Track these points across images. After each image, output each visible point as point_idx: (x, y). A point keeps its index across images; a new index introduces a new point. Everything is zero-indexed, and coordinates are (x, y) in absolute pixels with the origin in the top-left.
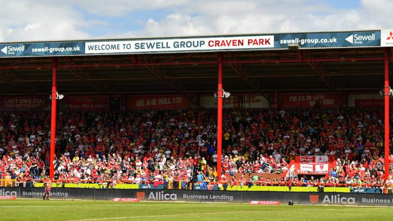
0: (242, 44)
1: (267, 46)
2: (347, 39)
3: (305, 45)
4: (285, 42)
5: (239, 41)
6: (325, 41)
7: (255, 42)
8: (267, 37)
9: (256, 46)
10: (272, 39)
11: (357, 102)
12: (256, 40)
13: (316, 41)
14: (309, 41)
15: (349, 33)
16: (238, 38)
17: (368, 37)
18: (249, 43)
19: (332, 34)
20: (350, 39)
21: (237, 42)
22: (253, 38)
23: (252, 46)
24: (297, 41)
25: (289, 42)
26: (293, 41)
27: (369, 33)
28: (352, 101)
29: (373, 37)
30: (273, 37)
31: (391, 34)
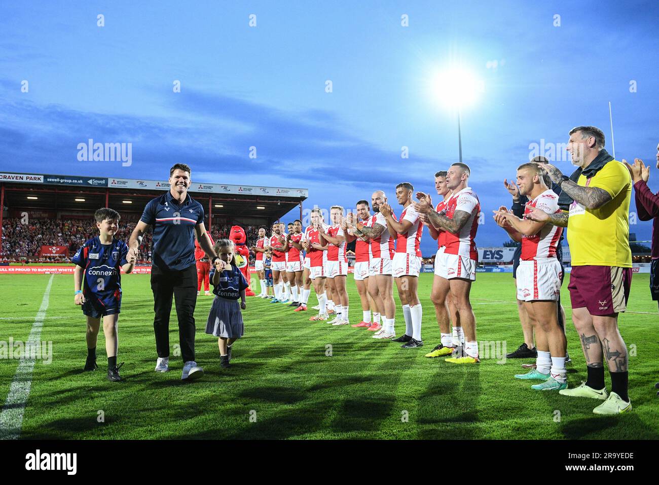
2: (89, 182)
3: (63, 183)
4: (50, 180)
6: (76, 181)
11: (61, 215)
13: (70, 181)
14: (66, 181)
15: (90, 179)
17: (101, 181)
19: (79, 178)
20: (90, 182)
24: (58, 180)
25: (53, 180)
26: (56, 180)
27: (102, 179)
28: (59, 215)
29: (104, 182)
30: (43, 176)
31: (114, 181)
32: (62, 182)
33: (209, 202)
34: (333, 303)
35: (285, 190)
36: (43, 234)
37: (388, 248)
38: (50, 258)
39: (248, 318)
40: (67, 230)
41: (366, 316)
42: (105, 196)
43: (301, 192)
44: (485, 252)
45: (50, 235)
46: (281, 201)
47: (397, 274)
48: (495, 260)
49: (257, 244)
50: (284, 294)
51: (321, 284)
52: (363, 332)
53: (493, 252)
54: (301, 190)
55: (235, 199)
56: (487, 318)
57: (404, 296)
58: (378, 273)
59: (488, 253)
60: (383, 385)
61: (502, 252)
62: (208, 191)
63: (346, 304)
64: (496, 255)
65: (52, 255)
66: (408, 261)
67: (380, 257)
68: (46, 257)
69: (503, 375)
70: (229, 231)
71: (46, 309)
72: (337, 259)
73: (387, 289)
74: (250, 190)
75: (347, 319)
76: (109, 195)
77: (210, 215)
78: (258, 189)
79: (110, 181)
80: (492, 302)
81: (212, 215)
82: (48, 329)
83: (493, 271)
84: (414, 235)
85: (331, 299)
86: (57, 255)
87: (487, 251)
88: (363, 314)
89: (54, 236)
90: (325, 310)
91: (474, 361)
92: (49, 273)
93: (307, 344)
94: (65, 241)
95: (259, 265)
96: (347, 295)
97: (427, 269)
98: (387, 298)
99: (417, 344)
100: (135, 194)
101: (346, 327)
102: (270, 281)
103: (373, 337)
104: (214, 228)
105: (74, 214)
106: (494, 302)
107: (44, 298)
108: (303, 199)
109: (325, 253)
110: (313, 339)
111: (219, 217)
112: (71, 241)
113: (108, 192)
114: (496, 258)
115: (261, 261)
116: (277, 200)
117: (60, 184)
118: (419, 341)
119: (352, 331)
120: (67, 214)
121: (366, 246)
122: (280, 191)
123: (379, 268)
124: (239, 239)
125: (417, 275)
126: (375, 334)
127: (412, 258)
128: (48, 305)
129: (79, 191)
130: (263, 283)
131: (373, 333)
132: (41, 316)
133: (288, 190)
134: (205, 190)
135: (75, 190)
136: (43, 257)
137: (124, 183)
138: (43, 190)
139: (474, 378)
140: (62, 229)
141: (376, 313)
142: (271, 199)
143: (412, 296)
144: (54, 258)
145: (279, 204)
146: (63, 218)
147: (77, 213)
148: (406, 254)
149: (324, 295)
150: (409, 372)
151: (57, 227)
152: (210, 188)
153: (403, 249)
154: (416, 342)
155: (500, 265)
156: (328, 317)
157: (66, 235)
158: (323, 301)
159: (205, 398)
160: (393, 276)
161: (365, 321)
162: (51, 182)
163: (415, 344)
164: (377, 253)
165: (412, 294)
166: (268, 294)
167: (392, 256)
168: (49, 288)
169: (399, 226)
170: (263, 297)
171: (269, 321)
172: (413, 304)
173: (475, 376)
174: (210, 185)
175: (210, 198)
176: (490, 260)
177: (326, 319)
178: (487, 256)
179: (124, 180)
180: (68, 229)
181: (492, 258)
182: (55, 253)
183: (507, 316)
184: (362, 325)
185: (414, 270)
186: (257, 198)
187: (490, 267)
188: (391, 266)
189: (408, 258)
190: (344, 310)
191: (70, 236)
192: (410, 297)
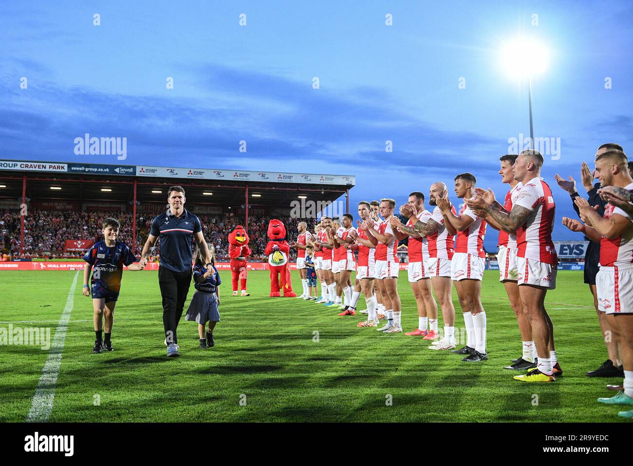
0: (45, 168)
1: (62, 170)
2: (115, 170)
3: (89, 171)
4: (75, 169)
5: (43, 166)
6: (102, 170)
7: (54, 167)
8: (63, 165)
9: (54, 170)
10: (66, 166)
11: (87, 207)
12: (55, 166)
13: (96, 170)
14: (91, 169)
15: (116, 167)
16: (42, 164)
17: (128, 170)
18: (50, 167)
19: (105, 167)
20: (117, 170)
21: (41, 166)
22: (53, 165)
23: (51, 170)
24: (83, 168)
25: (78, 169)
26: (80, 169)
27: (129, 167)
28: (84, 207)
29: (131, 170)
30: (67, 165)
31: (142, 169)
32: (87, 170)
33: (245, 191)
34: (384, 308)
35: (329, 177)
36: (67, 227)
37: (446, 247)
38: (74, 252)
39: (289, 323)
40: (92, 223)
41: (422, 323)
42: (133, 185)
43: (347, 179)
44: (562, 247)
45: (75, 229)
46: (324, 189)
47: (456, 277)
48: (574, 256)
49: (298, 239)
50: (328, 296)
51: (368, 286)
52: (419, 342)
53: (572, 246)
54: (346, 177)
55: (274, 188)
56: (565, 326)
57: (465, 302)
58: (435, 275)
59: (565, 248)
60: (441, 407)
61: (582, 246)
62: (244, 179)
63: (397, 309)
64: (575, 251)
65: (77, 249)
66: (469, 262)
67: (436, 256)
68: (71, 252)
69: (583, 398)
70: (267, 223)
71: (70, 312)
72: (385, 259)
73: (446, 294)
74: (290, 177)
75: (400, 325)
76: (137, 184)
77: (247, 205)
78: (299, 177)
79: (138, 169)
80: (570, 307)
81: (249, 206)
82: (73, 334)
83: (572, 268)
84: (476, 232)
85: (382, 303)
86: (83, 250)
87: (565, 246)
88: (418, 321)
89: (79, 229)
90: (375, 315)
91: (547, 379)
92: (74, 269)
93: (354, 355)
94: (92, 234)
95: (301, 262)
96: (399, 300)
97: (492, 266)
98: (444, 304)
99: (480, 357)
100: (165, 184)
101: (399, 336)
102: (312, 281)
103: (430, 347)
104: (251, 220)
105: (100, 205)
106: (572, 307)
107: (68, 298)
108: (349, 187)
109: (372, 252)
110: (361, 349)
111: (257, 207)
112: (98, 235)
113: (136, 181)
114: (575, 253)
115: (302, 258)
116: (321, 189)
117: (85, 173)
118: (483, 354)
119: (406, 341)
120: (93, 205)
121: (419, 244)
122: (324, 178)
123: (436, 269)
124: (278, 234)
125: (480, 278)
126: (433, 343)
127: (473, 259)
128: (72, 307)
129: (106, 181)
130: (305, 282)
131: (430, 342)
132: (65, 320)
133: (333, 177)
134: (241, 178)
135: (101, 179)
136: (67, 252)
137: (153, 171)
138: (67, 179)
139: (548, 401)
140: (87, 222)
141: (433, 320)
142: (313, 187)
143: (474, 303)
144: (79, 253)
145: (323, 193)
146: (89, 210)
147: (104, 204)
148: (467, 255)
149: (374, 298)
150: (472, 390)
151: (82, 220)
152: (246, 175)
153: (463, 249)
154: (479, 355)
155: (580, 261)
156: (378, 322)
157: (92, 228)
158: (372, 305)
159: (240, 417)
160: (452, 279)
161: (421, 328)
162: (76, 171)
163: (478, 357)
164: (433, 252)
165: (474, 300)
166: (311, 295)
167: (450, 256)
168: (73, 287)
169: (457, 221)
170: (305, 299)
171: (312, 326)
172: (476, 311)
173: (549, 398)
174: (246, 173)
175: (246, 187)
176: (568, 255)
177: (376, 325)
178: (564, 252)
179: (153, 168)
180: (94, 222)
181: (570, 253)
182: (81, 248)
183: (588, 324)
184: (417, 333)
185: (477, 273)
186: (298, 187)
187: (568, 264)
188: (450, 267)
189: (469, 259)
190: (396, 316)
191: (96, 229)
192: (472, 304)
